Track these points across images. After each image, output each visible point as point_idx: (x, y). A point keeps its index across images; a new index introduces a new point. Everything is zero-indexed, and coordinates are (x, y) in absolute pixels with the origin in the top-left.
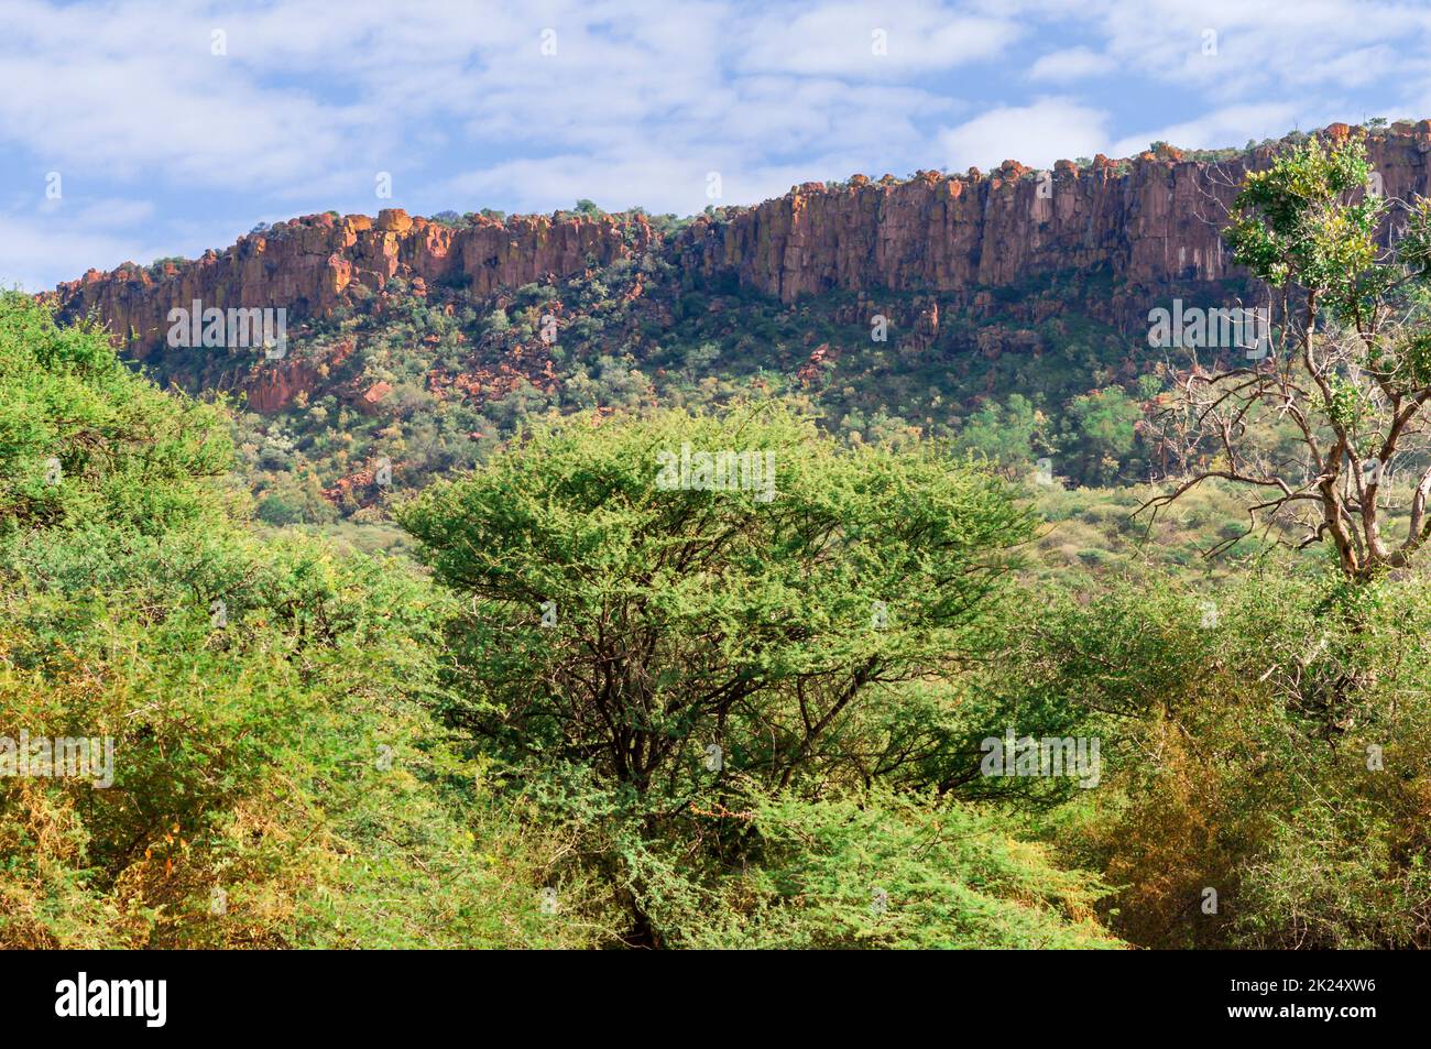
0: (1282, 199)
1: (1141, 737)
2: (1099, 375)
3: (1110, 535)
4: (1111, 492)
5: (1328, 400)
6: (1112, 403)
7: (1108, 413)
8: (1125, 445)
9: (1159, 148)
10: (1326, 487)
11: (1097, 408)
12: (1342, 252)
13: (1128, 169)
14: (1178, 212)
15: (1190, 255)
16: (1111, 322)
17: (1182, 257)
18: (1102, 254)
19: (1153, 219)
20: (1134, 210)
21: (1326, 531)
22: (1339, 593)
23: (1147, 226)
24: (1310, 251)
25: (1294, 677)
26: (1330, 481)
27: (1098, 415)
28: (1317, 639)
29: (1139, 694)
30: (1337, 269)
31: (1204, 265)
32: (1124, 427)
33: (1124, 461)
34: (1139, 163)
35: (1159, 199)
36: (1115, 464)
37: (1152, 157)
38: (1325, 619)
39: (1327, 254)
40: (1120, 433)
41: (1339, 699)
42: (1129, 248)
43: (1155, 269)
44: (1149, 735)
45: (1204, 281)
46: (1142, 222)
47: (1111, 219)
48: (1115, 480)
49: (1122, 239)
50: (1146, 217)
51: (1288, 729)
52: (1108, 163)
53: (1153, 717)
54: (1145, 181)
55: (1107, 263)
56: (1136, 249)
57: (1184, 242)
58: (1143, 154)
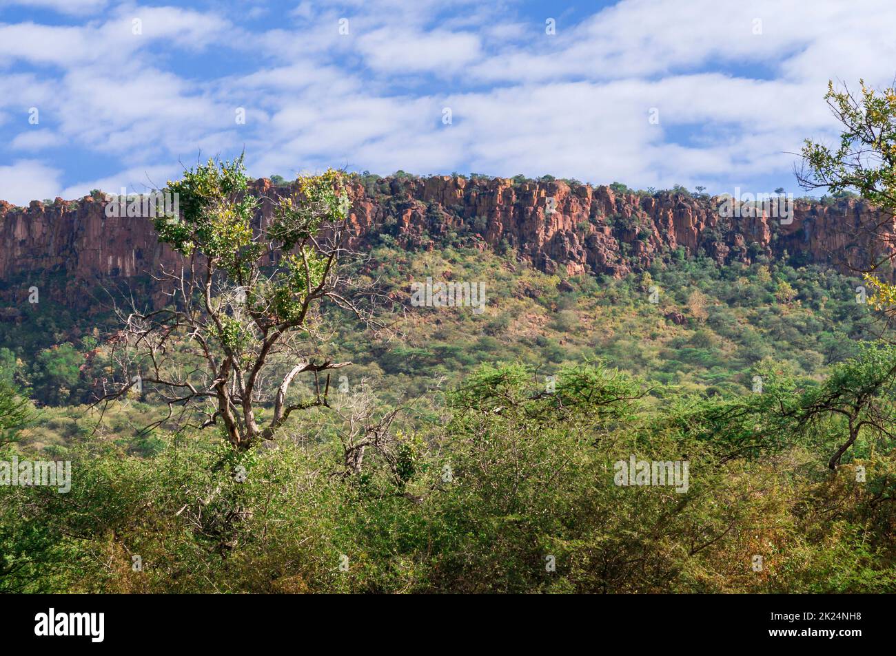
0: (191, 198)
1: (98, 553)
2: (58, 336)
3: (64, 436)
4: (65, 409)
5: (220, 331)
6: (66, 354)
7: (63, 360)
8: (74, 380)
9: (96, 194)
10: (219, 388)
11: (56, 356)
12: (230, 233)
13: (76, 206)
14: (108, 234)
15: (115, 261)
16: (65, 303)
17: (110, 262)
18: (60, 260)
19: (92, 238)
20: (80, 232)
21: (218, 417)
22: (229, 456)
23: (89, 242)
24: (208, 232)
25: (197, 514)
26: (222, 384)
27: (57, 361)
28: (214, 487)
29: (96, 524)
30: (227, 244)
31: (124, 267)
32: (73, 368)
33: (73, 391)
34: (83, 203)
35: (96, 226)
36: (67, 392)
37: (91, 199)
38: (219, 473)
39: (221, 234)
40: (71, 372)
41: (228, 527)
42: (76, 256)
43: (93, 270)
44: (103, 551)
45: (124, 278)
46: (85, 240)
47: (65, 238)
48: (69, 401)
49: (73, 250)
50: (88, 236)
51: (195, 546)
52: (64, 203)
53: (106, 540)
54: (87, 214)
55: (63, 266)
56: (81, 257)
57: (111, 253)
58: (86, 197)
